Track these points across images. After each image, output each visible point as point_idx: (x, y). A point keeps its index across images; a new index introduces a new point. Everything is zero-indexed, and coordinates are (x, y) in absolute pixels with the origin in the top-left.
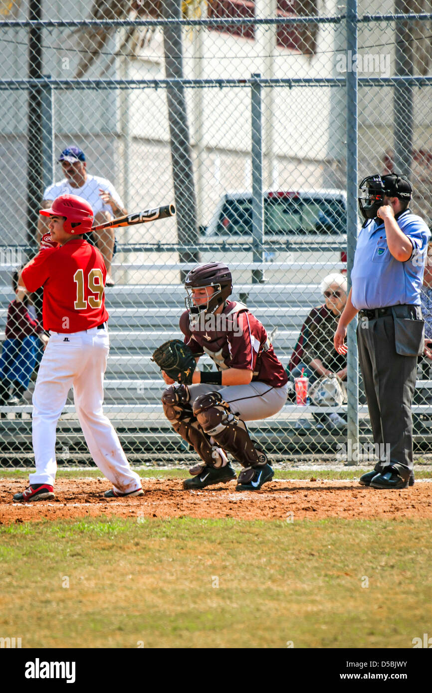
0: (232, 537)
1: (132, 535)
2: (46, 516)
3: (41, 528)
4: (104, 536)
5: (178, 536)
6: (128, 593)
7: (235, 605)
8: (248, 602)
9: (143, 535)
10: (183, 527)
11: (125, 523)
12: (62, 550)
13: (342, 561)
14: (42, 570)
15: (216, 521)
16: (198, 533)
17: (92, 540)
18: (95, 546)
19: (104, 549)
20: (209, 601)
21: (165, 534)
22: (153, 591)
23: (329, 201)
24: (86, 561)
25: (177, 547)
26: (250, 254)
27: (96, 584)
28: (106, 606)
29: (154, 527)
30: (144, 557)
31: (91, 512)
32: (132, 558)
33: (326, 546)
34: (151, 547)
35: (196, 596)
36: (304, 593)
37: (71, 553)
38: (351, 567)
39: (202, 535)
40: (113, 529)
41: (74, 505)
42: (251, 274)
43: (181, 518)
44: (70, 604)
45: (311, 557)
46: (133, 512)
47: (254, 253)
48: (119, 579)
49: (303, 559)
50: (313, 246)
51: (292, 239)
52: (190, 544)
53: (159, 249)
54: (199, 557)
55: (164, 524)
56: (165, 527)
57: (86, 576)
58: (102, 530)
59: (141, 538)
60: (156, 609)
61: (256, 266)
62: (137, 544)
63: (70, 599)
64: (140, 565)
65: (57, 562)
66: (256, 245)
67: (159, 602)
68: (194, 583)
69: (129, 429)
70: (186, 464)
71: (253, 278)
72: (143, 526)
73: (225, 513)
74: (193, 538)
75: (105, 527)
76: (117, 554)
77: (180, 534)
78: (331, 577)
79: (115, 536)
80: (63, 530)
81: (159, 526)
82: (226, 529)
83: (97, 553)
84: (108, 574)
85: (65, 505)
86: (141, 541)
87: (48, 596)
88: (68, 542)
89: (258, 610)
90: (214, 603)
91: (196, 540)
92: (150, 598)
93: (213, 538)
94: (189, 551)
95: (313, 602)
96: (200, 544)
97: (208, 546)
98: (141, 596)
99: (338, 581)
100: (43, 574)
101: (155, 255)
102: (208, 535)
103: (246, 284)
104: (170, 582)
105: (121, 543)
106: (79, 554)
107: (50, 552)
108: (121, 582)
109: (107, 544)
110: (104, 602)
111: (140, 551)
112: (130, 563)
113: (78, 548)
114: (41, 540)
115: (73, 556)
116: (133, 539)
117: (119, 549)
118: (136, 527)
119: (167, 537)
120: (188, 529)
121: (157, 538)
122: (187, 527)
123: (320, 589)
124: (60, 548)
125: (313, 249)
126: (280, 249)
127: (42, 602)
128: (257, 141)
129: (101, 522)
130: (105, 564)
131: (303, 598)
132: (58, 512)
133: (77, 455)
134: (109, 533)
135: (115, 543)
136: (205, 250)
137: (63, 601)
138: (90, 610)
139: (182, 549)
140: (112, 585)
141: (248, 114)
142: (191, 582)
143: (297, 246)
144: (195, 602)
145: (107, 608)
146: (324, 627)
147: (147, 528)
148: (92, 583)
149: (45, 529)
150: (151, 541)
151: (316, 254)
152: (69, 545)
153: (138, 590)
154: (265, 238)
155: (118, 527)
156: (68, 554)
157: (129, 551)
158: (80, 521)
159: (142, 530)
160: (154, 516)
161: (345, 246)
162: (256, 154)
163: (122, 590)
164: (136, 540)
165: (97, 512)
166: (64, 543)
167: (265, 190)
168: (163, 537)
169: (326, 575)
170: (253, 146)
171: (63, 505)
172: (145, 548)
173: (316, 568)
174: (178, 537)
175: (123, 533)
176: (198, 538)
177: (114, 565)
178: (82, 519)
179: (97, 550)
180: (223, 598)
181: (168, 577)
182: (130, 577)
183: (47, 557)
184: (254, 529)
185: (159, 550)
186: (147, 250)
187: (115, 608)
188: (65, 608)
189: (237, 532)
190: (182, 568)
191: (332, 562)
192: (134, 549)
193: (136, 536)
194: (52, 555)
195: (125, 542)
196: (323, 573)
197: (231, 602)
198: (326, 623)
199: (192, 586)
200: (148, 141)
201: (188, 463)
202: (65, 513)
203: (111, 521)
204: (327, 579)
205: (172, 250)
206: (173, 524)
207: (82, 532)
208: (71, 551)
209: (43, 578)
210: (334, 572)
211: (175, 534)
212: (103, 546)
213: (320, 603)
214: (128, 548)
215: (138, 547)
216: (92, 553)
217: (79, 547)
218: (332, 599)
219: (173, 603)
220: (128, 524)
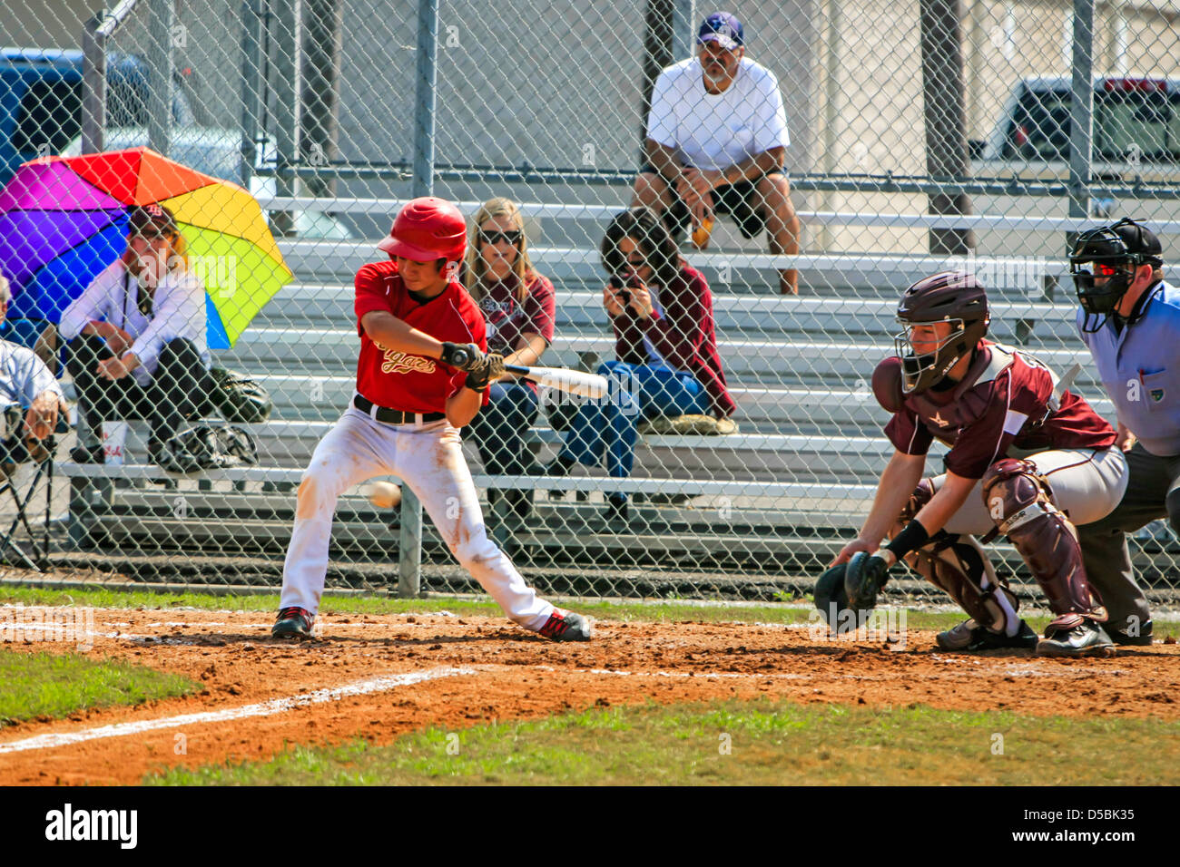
0: (1008, 748)
1: (817, 737)
2: (654, 695)
3: (644, 718)
4: (762, 739)
5: (904, 742)
9: (838, 739)
10: (914, 725)
11: (803, 714)
12: (683, 763)
15: (979, 717)
16: (943, 738)
17: (739, 745)
18: (746, 758)
19: (761, 764)
21: (879, 739)
25: (900, 766)
29: (860, 725)
31: (739, 690)
34: (852, 762)
37: (701, 769)
39: (950, 742)
40: (781, 726)
41: (709, 676)
43: (912, 707)
46: (820, 693)
52: (927, 759)
55: (879, 719)
56: (880, 725)
58: (759, 726)
59: (834, 745)
62: (825, 757)
70: (928, 601)
72: (839, 723)
73: (997, 701)
74: (934, 747)
75: (767, 722)
76: (786, 774)
77: (910, 740)
79: (785, 739)
80: (685, 724)
81: (867, 722)
83: (748, 770)
85: (691, 674)
86: (834, 752)
88: (693, 748)
91: (940, 751)
93: (972, 748)
94: (925, 773)
96: (947, 760)
102: (963, 742)
105: (795, 752)
106: (712, 773)
107: (659, 765)
109: (768, 753)
111: (831, 771)
113: (712, 761)
114: (643, 743)
115: (701, 775)
116: (819, 745)
117: (791, 766)
118: (826, 722)
119: (884, 744)
120: (923, 731)
121: (864, 747)
122: (923, 726)
124: (678, 759)
129: (759, 710)
132: (677, 688)
133: (719, 576)
134: (772, 733)
135: (781, 752)
139: (911, 768)
147: (845, 725)
149: (651, 722)
150: (852, 751)
152: (696, 753)
155: (792, 723)
156: (693, 772)
157: (809, 768)
158: (719, 709)
159: (836, 729)
160: (861, 701)
164: (824, 748)
165: (753, 691)
166: (686, 749)
168: (876, 744)
171: (687, 675)
172: (839, 765)
174: (905, 746)
175: (799, 735)
176: (942, 747)
178: (722, 704)
179: (747, 765)
184: (1051, 735)
185: (866, 770)
189: (1019, 740)
192: (820, 765)
193: (824, 740)
194: (662, 772)
201: (931, 598)
202: (689, 690)
203: (776, 709)
206: (896, 718)
207: (721, 729)
208: (698, 765)
211: (899, 740)
212: (760, 758)
214: (808, 764)
215: (828, 762)
216: (737, 771)
217: (715, 758)
220: (809, 717)
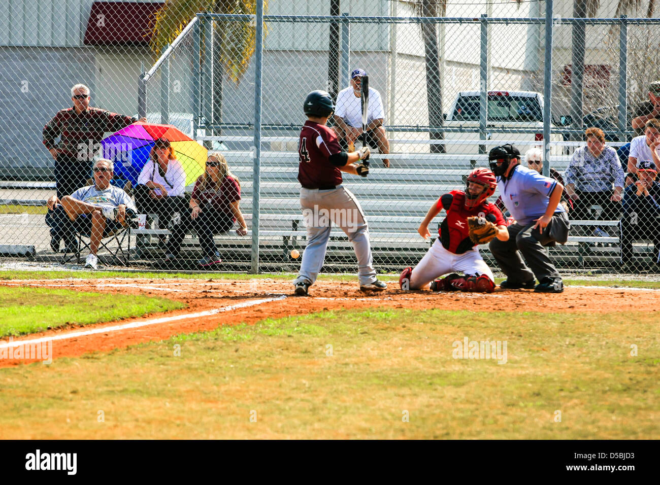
0: (467, 323)
1: (401, 320)
2: (344, 306)
3: (341, 314)
4: (382, 321)
6: (399, 359)
7: (471, 369)
8: (479, 367)
10: (434, 315)
11: (396, 312)
12: (355, 330)
13: (540, 341)
14: (342, 343)
16: (444, 320)
17: (374, 323)
18: (377, 327)
19: (383, 330)
20: (453, 366)
22: (416, 358)
23: (530, 99)
24: (371, 337)
25: (431, 329)
26: (478, 134)
27: (378, 353)
28: (385, 368)
30: (409, 335)
31: (373, 305)
32: (401, 336)
33: (529, 330)
34: (414, 328)
35: (444, 363)
36: (516, 362)
37: (361, 332)
38: (546, 345)
39: (447, 321)
40: (388, 316)
41: (362, 300)
42: (478, 147)
43: (433, 310)
44: (361, 366)
45: (520, 338)
46: (401, 305)
47: (481, 133)
48: (394, 350)
49: (514, 339)
50: (520, 129)
51: (506, 124)
52: (439, 327)
53: (418, 130)
54: (446, 336)
55: (422, 313)
56: (422, 315)
57: (372, 347)
58: (381, 317)
59: (407, 323)
60: (419, 371)
61: (482, 142)
62: (404, 327)
63: (361, 362)
64: (406, 340)
65: (352, 338)
66: (481, 127)
67: (421, 366)
68: (443, 353)
69: (396, 249)
71: (480, 151)
74: (441, 323)
75: (383, 315)
76: (391, 333)
77: (433, 321)
78: (533, 352)
79: (390, 321)
80: (355, 316)
81: (418, 315)
82: (463, 318)
83: (378, 332)
84: (386, 346)
86: (407, 325)
87: (347, 360)
88: (358, 324)
89: (486, 373)
90: (457, 367)
92: (414, 363)
93: (454, 323)
94: (439, 332)
95: (522, 368)
96: (446, 327)
97: (452, 329)
98: (409, 362)
99: (538, 354)
100: (343, 346)
101: (415, 134)
102: (451, 321)
103: (475, 154)
104: (427, 353)
105: (394, 325)
106: (365, 333)
107: (347, 330)
108: (395, 352)
109: (384, 326)
110: (384, 365)
111: (406, 331)
112: (400, 339)
113: (365, 329)
114: (341, 323)
115: (362, 333)
116: (402, 323)
117: (392, 330)
118: (404, 315)
119: (424, 322)
120: (437, 317)
121: (417, 323)
123: (526, 359)
124: (354, 328)
125: (521, 132)
126: (499, 131)
127: (343, 364)
128: (484, 59)
129: (381, 311)
130: (384, 339)
131: (515, 365)
132: (351, 304)
134: (385, 319)
135: (389, 325)
136: (449, 131)
137: (356, 364)
138: (375, 370)
139: (434, 330)
140: (388, 354)
141: (479, 41)
142: (441, 353)
143: (509, 129)
144: (444, 367)
145: (386, 370)
146: (530, 385)
147: (410, 316)
148: (376, 352)
149: (344, 315)
150: (413, 324)
151: (522, 135)
152: (360, 326)
153: (406, 357)
154: (488, 123)
155: (392, 315)
156: (359, 333)
157: (399, 331)
158: (367, 311)
159: (407, 317)
161: (542, 130)
162: (483, 67)
163: (395, 357)
164: (404, 324)
166: (356, 325)
167: (488, 91)
168: (421, 322)
169: (530, 350)
170: (482, 62)
171: (355, 300)
172: (409, 329)
173: (523, 345)
174: (431, 322)
175: (395, 319)
176: (444, 323)
177: (390, 340)
178: (368, 309)
179: (378, 330)
180: (462, 364)
181: (426, 349)
182: (401, 348)
183: (345, 334)
184: (481, 318)
185: (419, 331)
186: (410, 130)
187: (392, 370)
188: (358, 369)
189: (470, 320)
190: (435, 343)
191: (533, 341)
192: (403, 330)
193: (403, 321)
194: (348, 333)
195: (397, 325)
196: (528, 349)
197: (468, 367)
198: (531, 382)
199: (441, 356)
200: (410, 56)
202: (356, 305)
203: (386, 310)
204: (530, 353)
205: (425, 131)
207: (368, 318)
208: (361, 330)
209: (343, 348)
210: (535, 348)
211: (429, 321)
212: (382, 328)
213: (527, 368)
214: (398, 329)
216: (374, 332)
217: (366, 327)
218: (534, 366)
219: (430, 367)
220: (398, 313)
